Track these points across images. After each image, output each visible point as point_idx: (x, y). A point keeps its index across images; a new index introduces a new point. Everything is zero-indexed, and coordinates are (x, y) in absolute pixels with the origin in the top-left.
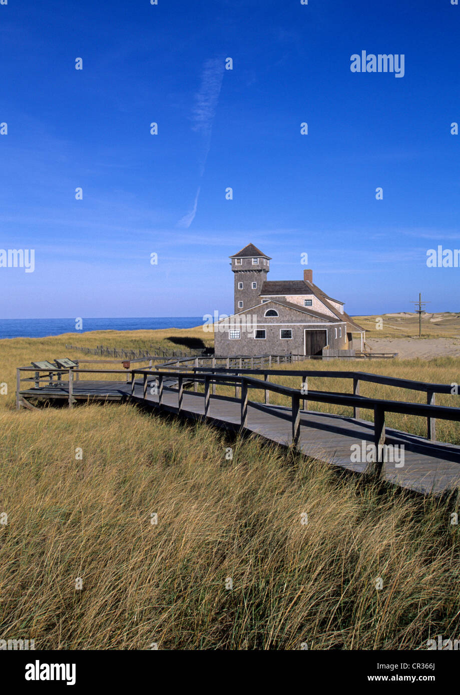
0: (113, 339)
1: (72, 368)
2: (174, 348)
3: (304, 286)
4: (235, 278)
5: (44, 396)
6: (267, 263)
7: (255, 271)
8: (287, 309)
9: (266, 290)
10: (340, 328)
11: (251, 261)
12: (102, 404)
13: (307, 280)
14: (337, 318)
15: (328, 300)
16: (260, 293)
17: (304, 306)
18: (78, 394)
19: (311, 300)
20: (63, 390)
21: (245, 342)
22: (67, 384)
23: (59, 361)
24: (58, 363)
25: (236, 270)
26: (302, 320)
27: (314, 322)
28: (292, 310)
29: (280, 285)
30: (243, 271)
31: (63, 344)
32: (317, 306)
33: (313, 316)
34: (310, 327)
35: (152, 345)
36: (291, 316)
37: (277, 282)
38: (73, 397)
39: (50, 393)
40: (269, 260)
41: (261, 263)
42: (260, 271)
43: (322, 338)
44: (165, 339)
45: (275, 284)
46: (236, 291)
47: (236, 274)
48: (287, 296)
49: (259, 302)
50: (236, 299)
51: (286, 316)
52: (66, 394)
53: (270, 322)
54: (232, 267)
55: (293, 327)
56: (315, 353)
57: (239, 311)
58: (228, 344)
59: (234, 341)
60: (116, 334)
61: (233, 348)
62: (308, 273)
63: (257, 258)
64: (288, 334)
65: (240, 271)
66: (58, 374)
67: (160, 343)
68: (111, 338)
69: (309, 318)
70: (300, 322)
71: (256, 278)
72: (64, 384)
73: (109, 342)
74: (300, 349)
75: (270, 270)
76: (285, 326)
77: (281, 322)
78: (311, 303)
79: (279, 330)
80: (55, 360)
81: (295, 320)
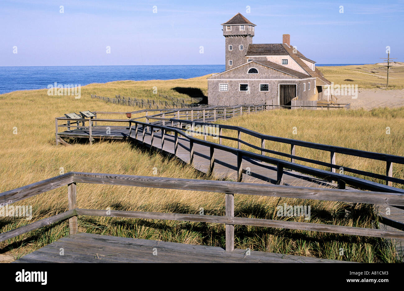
0: (130, 89)
1: (92, 118)
2: (179, 97)
3: (281, 49)
4: (226, 41)
5: (74, 136)
6: (252, 29)
7: (242, 36)
8: (265, 67)
9: (251, 51)
10: (310, 83)
11: (239, 28)
12: (110, 142)
13: (286, 43)
14: (307, 74)
15: (302, 59)
16: (246, 54)
17: (281, 65)
18: (95, 136)
19: (287, 60)
20: (85, 132)
21: (232, 93)
22: (88, 129)
23: (83, 113)
24: (82, 114)
25: (227, 35)
26: (277, 77)
27: (286, 78)
28: (269, 68)
29: (262, 48)
30: (232, 36)
31: (89, 93)
32: (292, 65)
33: (285, 73)
34: (283, 82)
35: (161, 94)
36: (268, 74)
37: (260, 45)
38: (92, 137)
39: (77, 135)
40: (254, 26)
41: (247, 29)
42: (246, 36)
43: (292, 91)
44: (172, 89)
45: (259, 46)
46: (227, 52)
47: (227, 38)
48: (267, 56)
49: (245, 61)
50: (227, 59)
51: (264, 73)
52: (88, 135)
53: (252, 78)
54: (224, 33)
55: (270, 82)
56: (287, 103)
57: (229, 68)
58: (219, 95)
59: (223, 93)
60: (133, 84)
61: (223, 98)
62: (286, 38)
63: (243, 25)
64: (265, 88)
65: (230, 36)
66: (82, 122)
67: (167, 92)
68: (127, 88)
69: (282, 75)
70: (275, 78)
71: (243, 42)
72: (87, 128)
73: (126, 91)
74: (274, 100)
75: (255, 35)
76: (263, 81)
77: (260, 78)
78: (287, 62)
79: (259, 84)
80: (80, 112)
81: (271, 77)
